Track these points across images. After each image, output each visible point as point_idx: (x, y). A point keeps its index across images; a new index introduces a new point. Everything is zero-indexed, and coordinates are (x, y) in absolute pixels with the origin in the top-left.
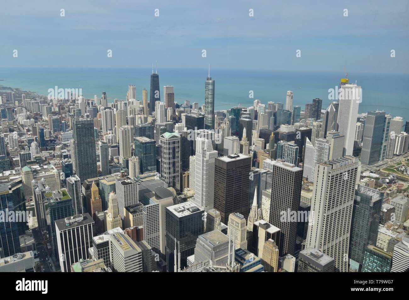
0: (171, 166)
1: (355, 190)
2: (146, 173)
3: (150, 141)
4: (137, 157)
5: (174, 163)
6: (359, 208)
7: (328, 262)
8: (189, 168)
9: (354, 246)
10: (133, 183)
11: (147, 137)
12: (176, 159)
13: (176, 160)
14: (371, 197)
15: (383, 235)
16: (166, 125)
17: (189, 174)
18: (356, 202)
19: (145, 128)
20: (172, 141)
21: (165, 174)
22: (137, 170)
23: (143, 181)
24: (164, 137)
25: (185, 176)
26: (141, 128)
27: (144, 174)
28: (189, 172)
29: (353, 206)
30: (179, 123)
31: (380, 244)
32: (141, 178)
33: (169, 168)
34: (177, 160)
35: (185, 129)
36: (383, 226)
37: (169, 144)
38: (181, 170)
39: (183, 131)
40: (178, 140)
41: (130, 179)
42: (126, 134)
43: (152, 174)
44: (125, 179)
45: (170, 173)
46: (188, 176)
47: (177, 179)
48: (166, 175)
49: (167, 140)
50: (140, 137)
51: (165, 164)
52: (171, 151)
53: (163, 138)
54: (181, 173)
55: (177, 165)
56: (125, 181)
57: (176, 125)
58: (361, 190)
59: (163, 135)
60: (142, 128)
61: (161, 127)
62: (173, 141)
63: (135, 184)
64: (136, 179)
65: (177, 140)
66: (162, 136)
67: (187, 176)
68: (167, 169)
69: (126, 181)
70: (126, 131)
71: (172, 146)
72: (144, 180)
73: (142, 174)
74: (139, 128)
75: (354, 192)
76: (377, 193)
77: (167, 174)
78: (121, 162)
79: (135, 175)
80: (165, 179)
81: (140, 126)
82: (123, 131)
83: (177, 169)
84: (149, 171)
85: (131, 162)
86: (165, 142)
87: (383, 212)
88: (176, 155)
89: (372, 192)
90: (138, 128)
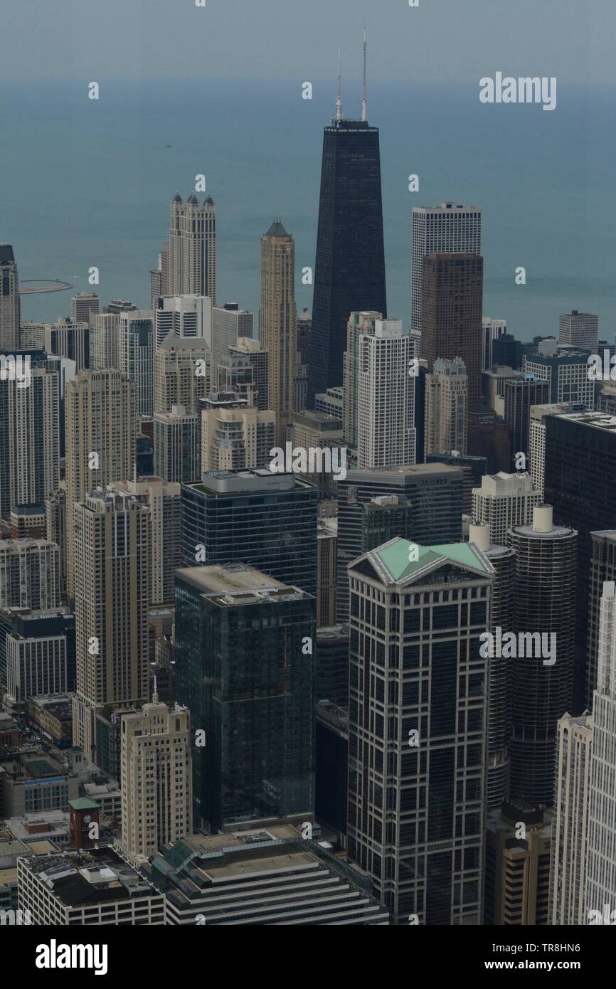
0: (422, 781)
2: (240, 829)
3: (273, 599)
4: (179, 709)
5: (442, 764)
8: (551, 804)
10: (136, 895)
11: (264, 566)
12: (457, 736)
13: (456, 745)
16: (411, 488)
17: (548, 844)
19: (252, 501)
20: (431, 605)
21: (378, 839)
22: (181, 804)
23: (208, 884)
24: (373, 574)
25: (519, 863)
26: (226, 501)
27: (229, 831)
28: (547, 832)
30: (502, 475)
32: (199, 862)
33: (409, 799)
34: (466, 743)
35: (541, 522)
37: (412, 621)
38: (497, 813)
39: (524, 530)
40: (479, 599)
41: (116, 860)
42: (121, 544)
43: (278, 835)
44: (79, 862)
45: (408, 834)
46: (544, 860)
47: (459, 877)
48: (380, 849)
49: (395, 598)
50: (217, 568)
51: (379, 768)
52: (424, 675)
53: (367, 580)
54: (489, 835)
55: (461, 775)
56: (79, 877)
57: (478, 484)
59: (369, 555)
60: (229, 503)
61: (378, 501)
62: (441, 603)
63: (149, 899)
64: (164, 867)
65: (469, 600)
66: (366, 568)
67: (534, 863)
68: (391, 805)
69: (84, 872)
70: (121, 517)
71: (427, 638)
72: (218, 876)
73: (214, 833)
74: (212, 504)
77: (390, 840)
78: (83, 733)
79: (161, 840)
80: (377, 873)
81: (222, 487)
82: (100, 521)
83: (461, 809)
84: (265, 810)
85: (134, 739)
86: (381, 609)
88: (463, 705)
90: (201, 502)
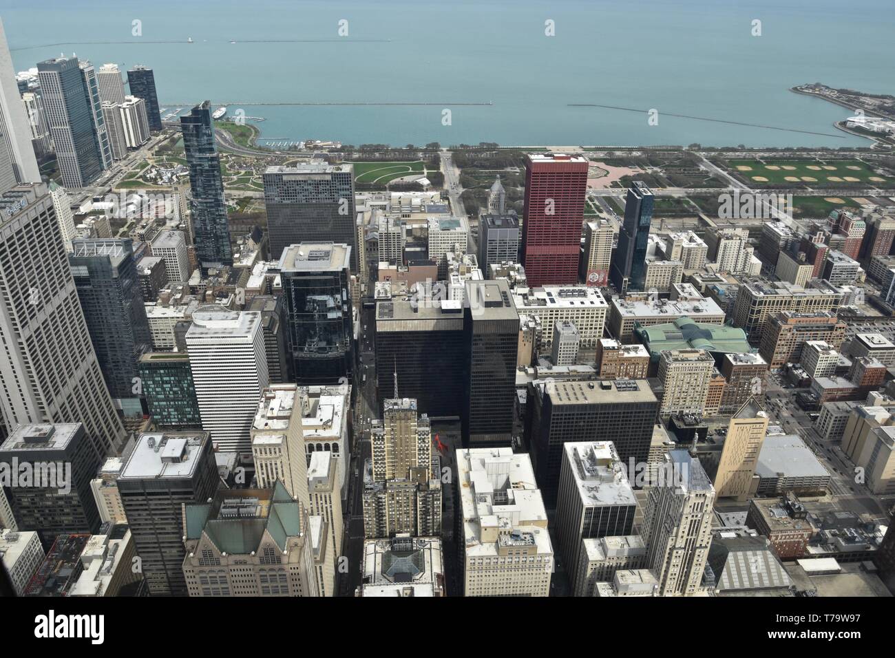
1: (67, 257)
6: (91, 291)
7: (72, 436)
9: (115, 372)
14: (108, 257)
15: (160, 321)
18: (79, 281)
29: (76, 292)
31: (162, 341)
36: (154, 303)
58: (84, 250)
75: (68, 261)
76: (117, 245)
87: (146, 277)
89: (107, 245)
